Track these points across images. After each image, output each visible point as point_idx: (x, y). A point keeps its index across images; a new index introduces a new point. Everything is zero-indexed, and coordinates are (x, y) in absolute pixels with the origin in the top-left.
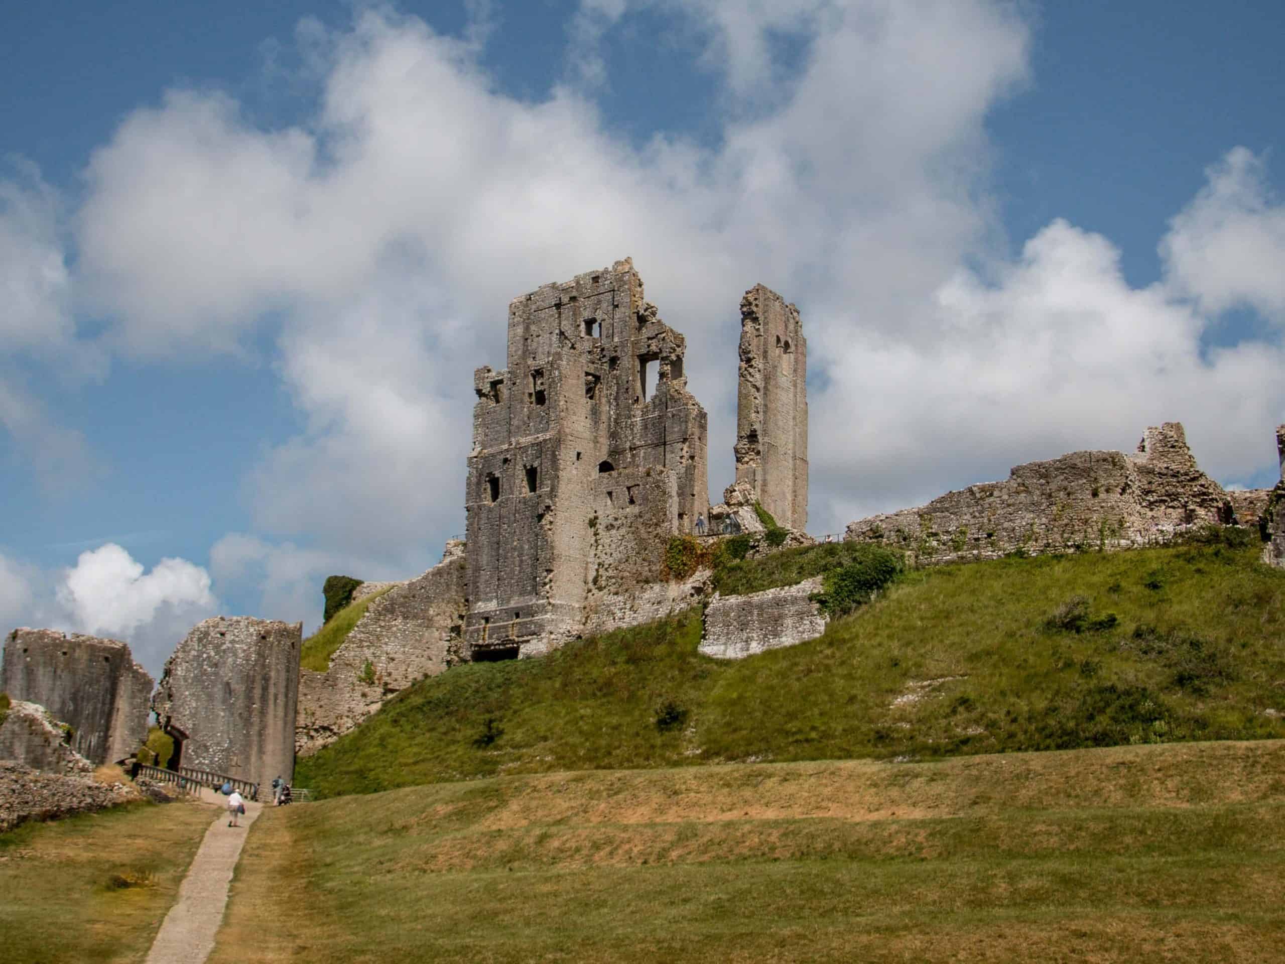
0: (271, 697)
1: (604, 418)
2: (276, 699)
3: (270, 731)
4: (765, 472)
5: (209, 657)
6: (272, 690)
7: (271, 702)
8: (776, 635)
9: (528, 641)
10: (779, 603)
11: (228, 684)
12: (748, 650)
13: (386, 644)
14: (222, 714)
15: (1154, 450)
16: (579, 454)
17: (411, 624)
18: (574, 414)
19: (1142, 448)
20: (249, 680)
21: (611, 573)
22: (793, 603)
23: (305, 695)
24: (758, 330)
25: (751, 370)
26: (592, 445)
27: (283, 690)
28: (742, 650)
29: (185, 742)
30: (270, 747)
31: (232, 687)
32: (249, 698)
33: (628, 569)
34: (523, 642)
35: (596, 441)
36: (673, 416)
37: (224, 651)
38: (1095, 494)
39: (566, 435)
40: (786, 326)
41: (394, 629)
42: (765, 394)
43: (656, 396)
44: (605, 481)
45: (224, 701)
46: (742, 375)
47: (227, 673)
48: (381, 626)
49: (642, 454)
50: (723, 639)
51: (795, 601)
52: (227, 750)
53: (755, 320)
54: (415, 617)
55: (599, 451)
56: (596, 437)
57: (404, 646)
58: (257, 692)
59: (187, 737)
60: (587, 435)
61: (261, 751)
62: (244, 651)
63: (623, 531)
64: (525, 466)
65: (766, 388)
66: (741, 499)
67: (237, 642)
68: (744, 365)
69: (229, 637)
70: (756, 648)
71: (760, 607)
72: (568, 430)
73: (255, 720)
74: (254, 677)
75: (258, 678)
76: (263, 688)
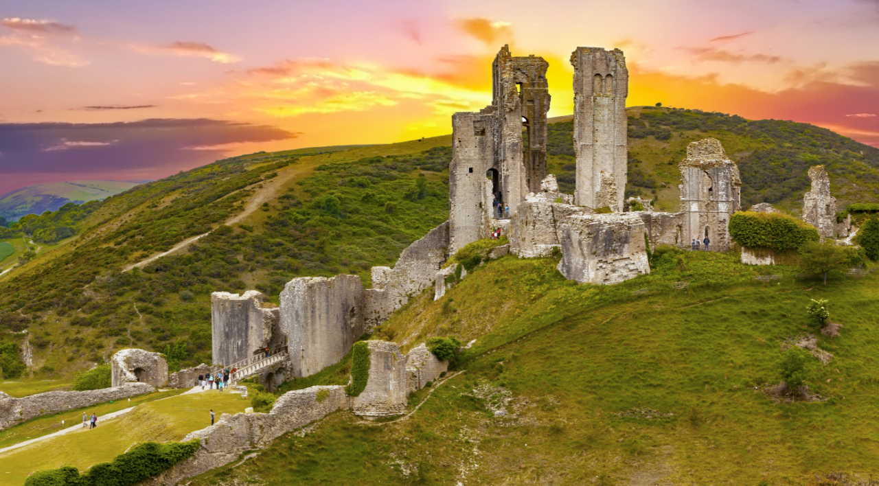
2: (320, 316)
3: (318, 332)
5: (291, 298)
6: (317, 313)
11: (297, 311)
13: (409, 273)
14: (296, 326)
16: (471, 169)
17: (420, 262)
18: (466, 147)
20: (305, 308)
23: (375, 303)
26: (480, 162)
30: (318, 340)
31: (299, 313)
32: (306, 317)
35: (483, 159)
37: (294, 295)
39: (461, 160)
40: (607, 65)
41: (413, 265)
45: (296, 320)
47: (296, 306)
48: (406, 265)
52: (299, 342)
54: (422, 258)
55: (486, 164)
56: (483, 157)
57: (417, 274)
58: (309, 314)
60: (477, 157)
61: (314, 342)
62: (302, 295)
67: (300, 291)
69: (296, 289)
72: (461, 158)
73: (309, 327)
74: (307, 307)
75: (309, 307)
76: (312, 312)
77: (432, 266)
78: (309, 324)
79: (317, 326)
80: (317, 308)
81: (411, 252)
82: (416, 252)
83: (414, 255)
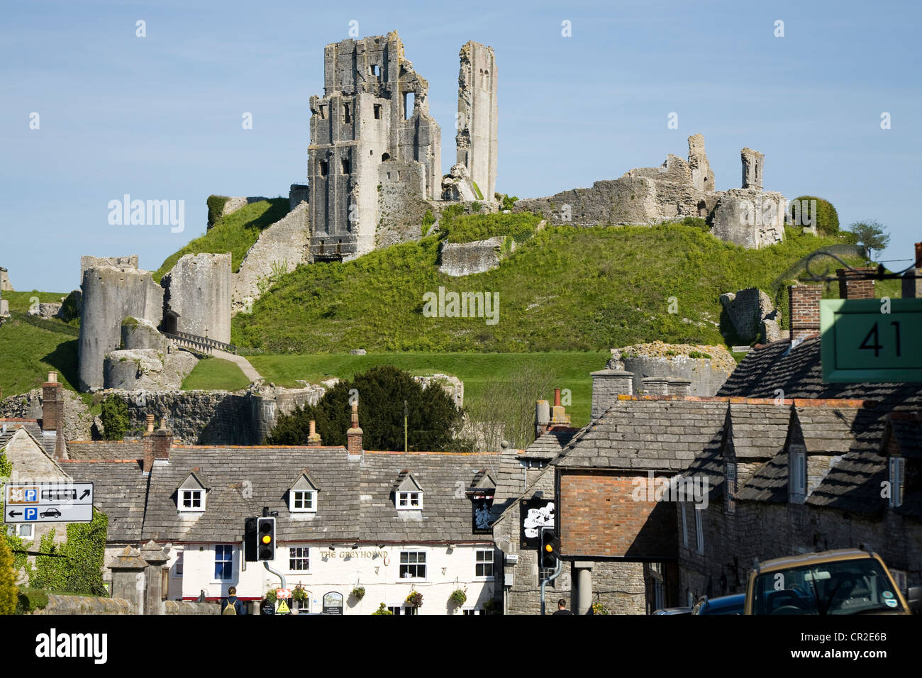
0: (221, 294)
1: (384, 128)
2: (223, 295)
3: (221, 312)
4: (473, 153)
5: (189, 275)
6: (221, 291)
7: (221, 297)
8: (476, 265)
9: (347, 256)
10: (477, 249)
12: (462, 272)
13: (269, 256)
14: (197, 304)
15: (671, 167)
16: (371, 151)
17: (282, 245)
18: (368, 129)
19: (665, 165)
20: (210, 286)
21: (390, 217)
22: (485, 251)
24: (469, 69)
25: (465, 93)
26: (378, 144)
27: (226, 290)
28: (460, 272)
29: (178, 318)
30: (221, 320)
31: (202, 290)
32: (210, 295)
33: (400, 216)
34: (344, 256)
35: (380, 142)
36: (423, 130)
37: (197, 272)
38: (633, 198)
40: (486, 61)
41: (273, 248)
42: (473, 107)
43: (413, 117)
44: (386, 166)
45: (198, 298)
46: (461, 96)
47: (198, 283)
48: (266, 247)
49: (405, 150)
50: (450, 266)
51: (485, 249)
53: (468, 62)
54: (284, 241)
55: (382, 147)
56: (380, 140)
58: (214, 292)
59: (178, 316)
60: (375, 139)
61: (218, 321)
62: (207, 272)
63: (396, 195)
64: (342, 158)
65: (474, 104)
66: (460, 174)
67: (203, 267)
68: (461, 89)
69: (199, 265)
70: (466, 272)
71: (468, 250)
72: (365, 139)
73: (214, 306)
74: (212, 284)
75: (214, 285)
76: (217, 290)
77: (296, 250)
78: (214, 302)
79: (221, 306)
80: (221, 286)
81: (272, 234)
82: (277, 235)
83: (275, 237)
